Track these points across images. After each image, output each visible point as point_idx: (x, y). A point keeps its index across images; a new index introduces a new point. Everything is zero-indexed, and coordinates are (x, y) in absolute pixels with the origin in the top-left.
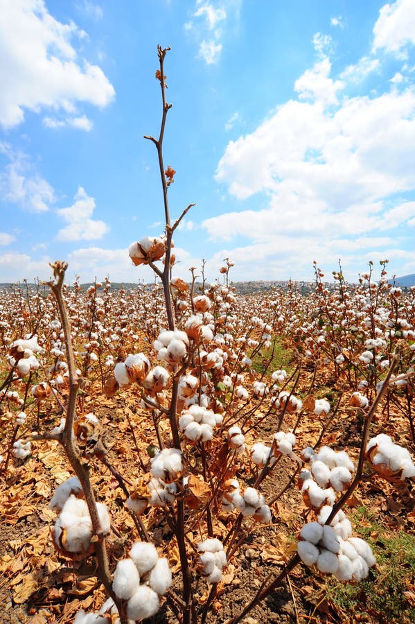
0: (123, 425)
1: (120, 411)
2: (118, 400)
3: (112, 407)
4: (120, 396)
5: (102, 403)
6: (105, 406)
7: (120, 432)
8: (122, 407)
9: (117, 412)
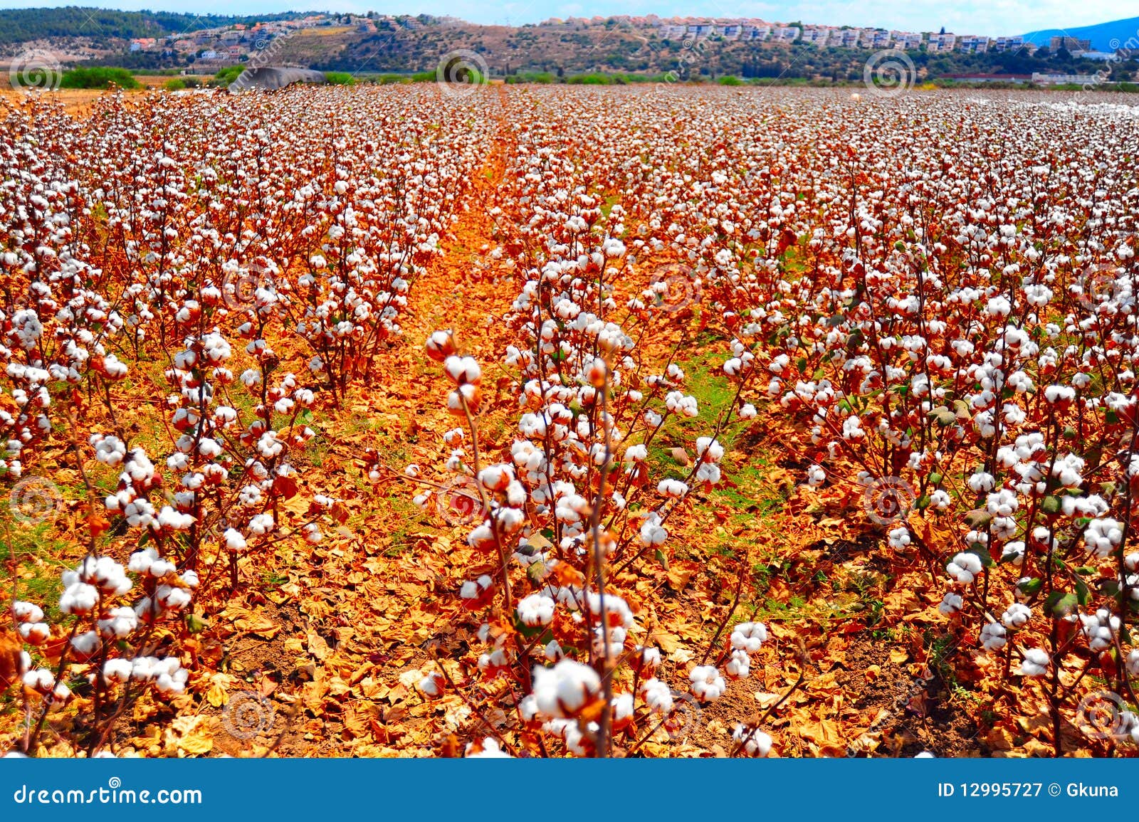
0: (313, 695)
1: (294, 643)
2: (279, 606)
3: (270, 634)
4: (283, 593)
5: (239, 623)
6: (252, 635)
7: (310, 714)
8: (296, 629)
9: (286, 649)
